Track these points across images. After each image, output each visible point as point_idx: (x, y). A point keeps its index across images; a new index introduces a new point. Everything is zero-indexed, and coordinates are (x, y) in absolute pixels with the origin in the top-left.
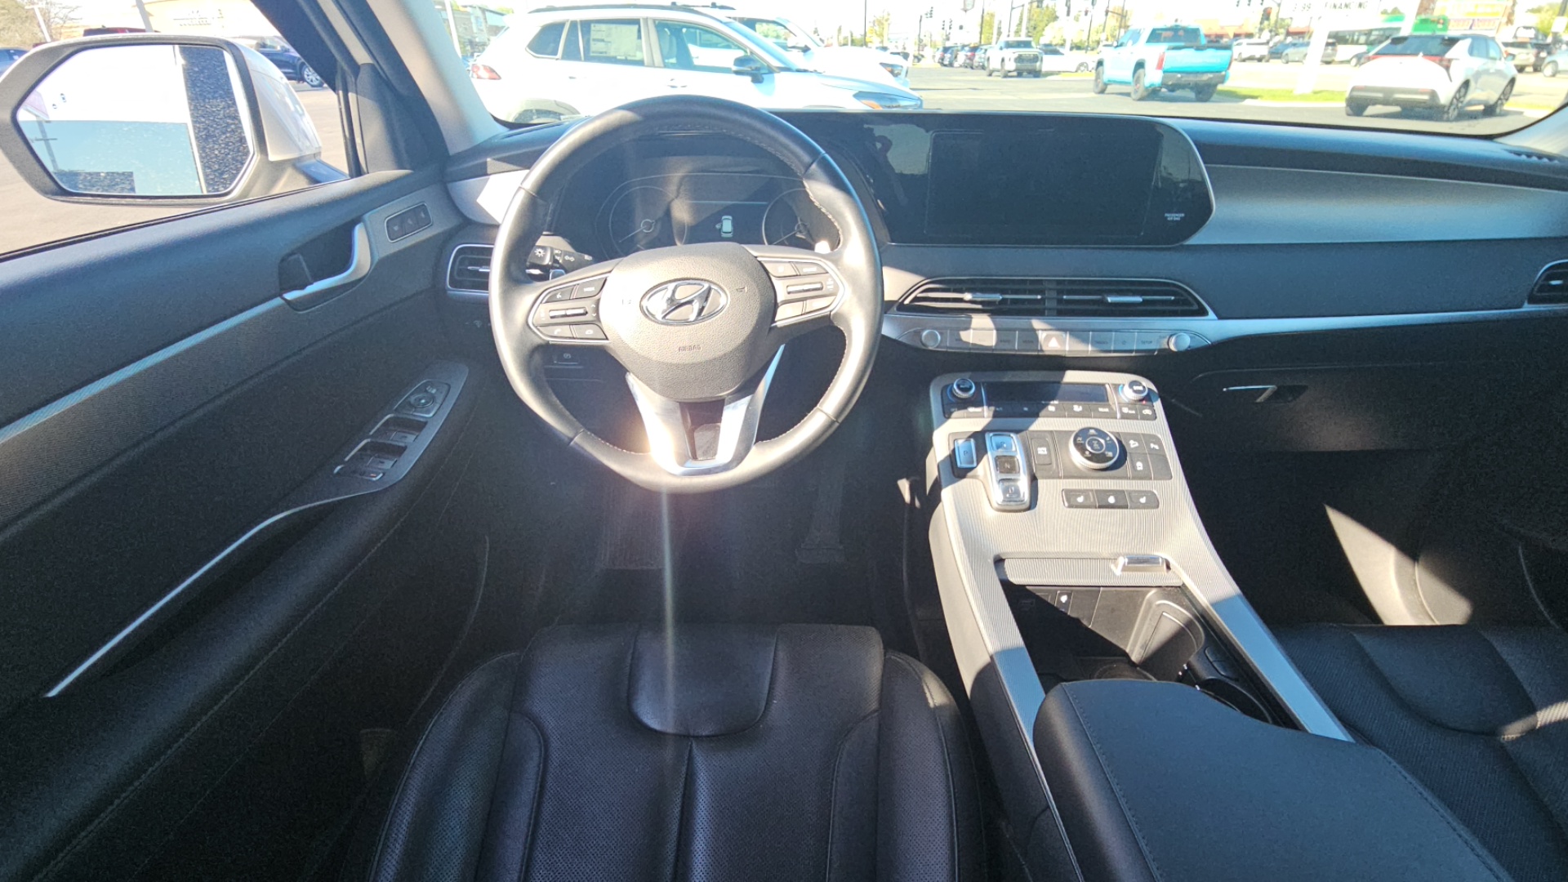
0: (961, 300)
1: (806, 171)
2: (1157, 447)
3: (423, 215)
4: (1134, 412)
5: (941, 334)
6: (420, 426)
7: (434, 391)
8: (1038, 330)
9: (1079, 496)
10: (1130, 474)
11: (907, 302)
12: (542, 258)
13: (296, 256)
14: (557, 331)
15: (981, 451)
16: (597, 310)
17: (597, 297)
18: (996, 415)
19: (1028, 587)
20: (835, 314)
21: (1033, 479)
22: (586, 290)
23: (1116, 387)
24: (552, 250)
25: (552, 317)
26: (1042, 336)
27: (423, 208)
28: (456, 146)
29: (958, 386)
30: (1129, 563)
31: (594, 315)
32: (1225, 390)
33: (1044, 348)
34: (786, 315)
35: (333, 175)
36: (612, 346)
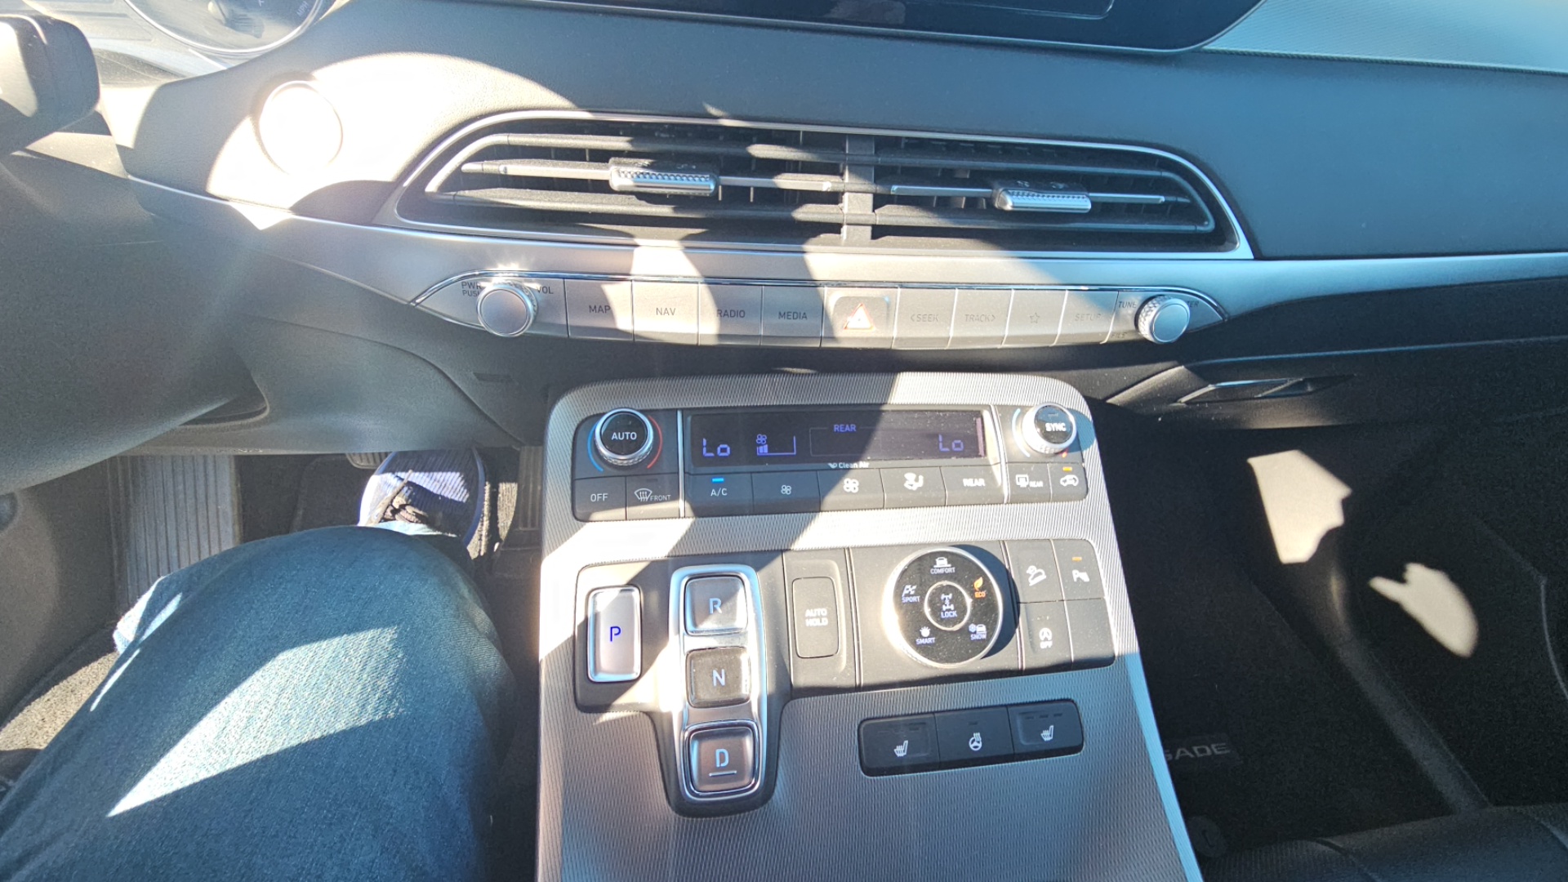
0: (602, 187)
2: (1085, 577)
4: (1040, 484)
8: (824, 283)
9: (896, 736)
10: (1022, 663)
11: (432, 186)
15: (655, 630)
18: (705, 514)
23: (1006, 412)
26: (834, 297)
29: (606, 439)
33: (838, 332)
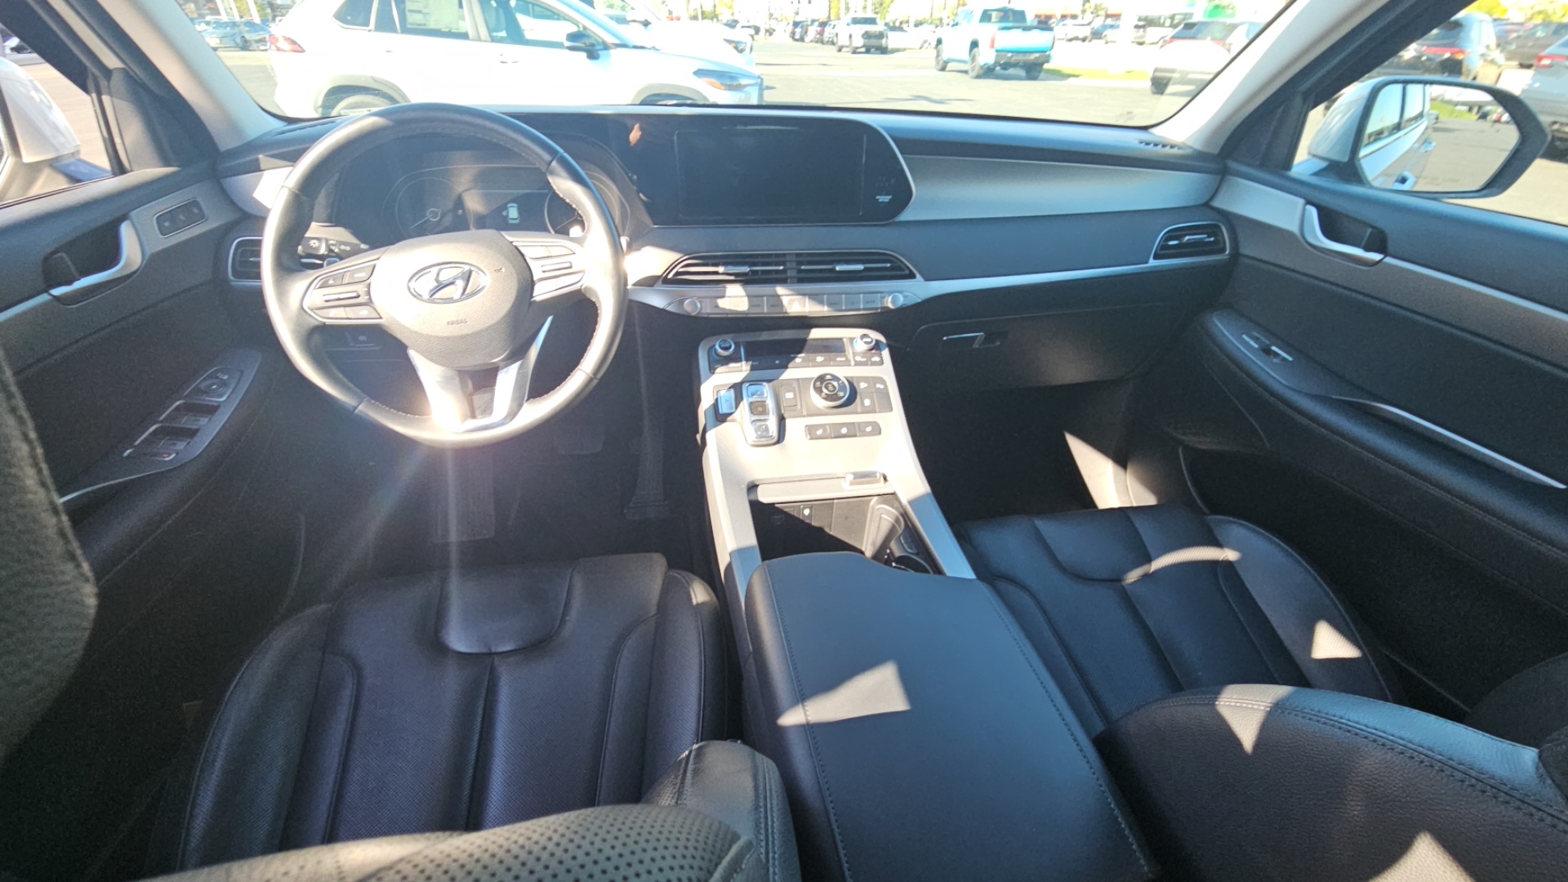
0: (716, 273)
1: (548, 168)
2: (882, 387)
3: (196, 211)
4: (865, 359)
5: (700, 302)
6: (211, 410)
7: (226, 377)
8: (783, 295)
9: (818, 430)
10: (859, 410)
11: (670, 276)
12: (318, 249)
13: (59, 255)
14: (333, 313)
15: (739, 399)
16: (368, 293)
17: (368, 282)
18: (753, 368)
19: (777, 505)
20: (585, 288)
21: (782, 420)
22: (356, 275)
23: (852, 340)
24: (327, 240)
25: (327, 301)
26: (785, 300)
27: (195, 203)
28: (225, 143)
29: (720, 346)
30: (854, 478)
31: (367, 297)
32: (945, 338)
33: (789, 311)
34: (543, 291)
35: (95, 174)
36: (386, 324)
